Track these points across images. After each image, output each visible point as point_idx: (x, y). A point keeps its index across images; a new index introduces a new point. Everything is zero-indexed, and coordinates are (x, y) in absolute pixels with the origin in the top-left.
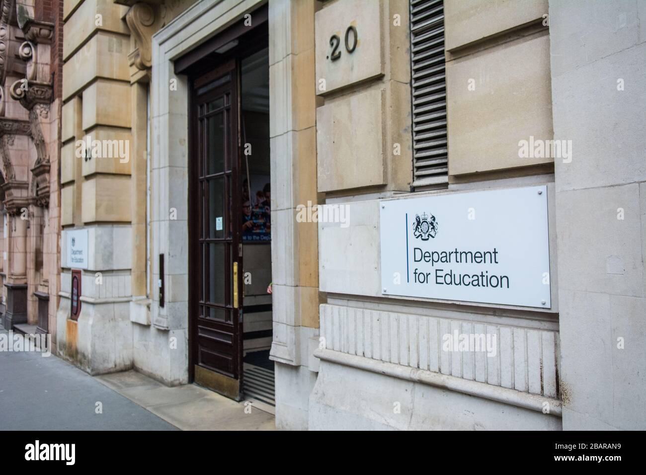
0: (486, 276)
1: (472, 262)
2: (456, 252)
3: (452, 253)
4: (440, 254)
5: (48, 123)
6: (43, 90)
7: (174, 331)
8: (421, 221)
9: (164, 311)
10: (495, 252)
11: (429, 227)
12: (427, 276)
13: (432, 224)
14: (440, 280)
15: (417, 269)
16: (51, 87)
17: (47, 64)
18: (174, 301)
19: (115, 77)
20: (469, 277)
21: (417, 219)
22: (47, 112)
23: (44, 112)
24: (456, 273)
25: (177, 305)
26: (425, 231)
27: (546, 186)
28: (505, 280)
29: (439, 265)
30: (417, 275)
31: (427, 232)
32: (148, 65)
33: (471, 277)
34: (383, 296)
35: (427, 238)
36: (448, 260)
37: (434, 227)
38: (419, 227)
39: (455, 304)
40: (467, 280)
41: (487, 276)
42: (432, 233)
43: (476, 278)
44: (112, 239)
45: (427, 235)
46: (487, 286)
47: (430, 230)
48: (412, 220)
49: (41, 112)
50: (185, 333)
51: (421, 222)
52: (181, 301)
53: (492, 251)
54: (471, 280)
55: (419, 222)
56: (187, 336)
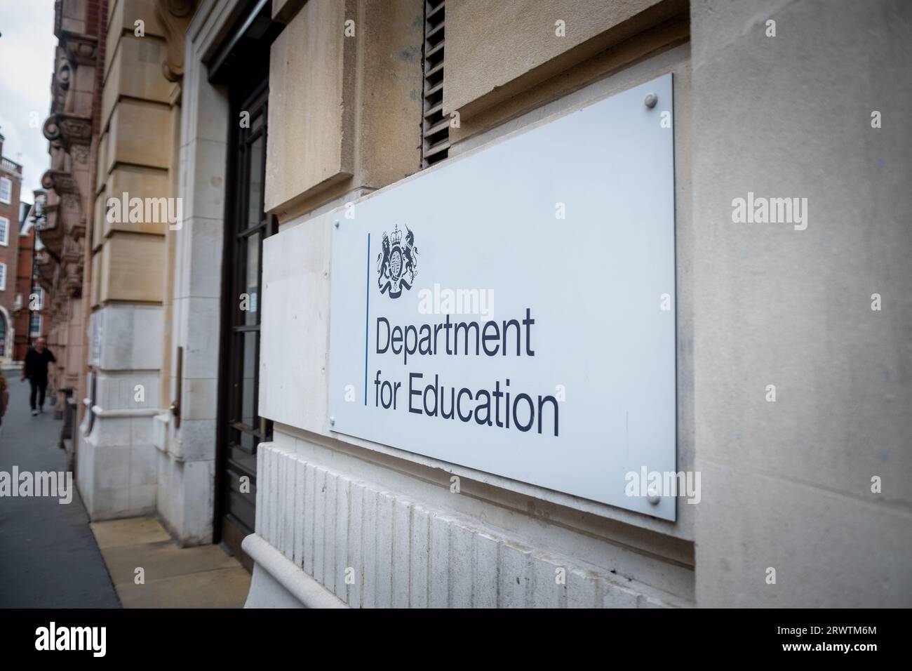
0: (505, 395)
1: (477, 354)
2: (448, 326)
3: (440, 327)
4: (418, 332)
5: (85, 171)
6: (79, 125)
7: (192, 463)
8: (391, 248)
9: (180, 433)
10: (529, 322)
11: (402, 262)
12: (396, 389)
13: (407, 252)
14: (418, 402)
15: (379, 372)
16: (89, 121)
17: (89, 92)
18: (193, 419)
19: (146, 96)
20: (471, 398)
21: (384, 245)
22: (86, 155)
23: (82, 156)
24: (446, 383)
25: (198, 424)
26: (395, 274)
27: (669, 76)
28: (548, 406)
29: (417, 362)
30: (380, 386)
31: (399, 276)
32: (178, 72)
33: (474, 396)
34: (330, 435)
35: (398, 290)
36: (432, 349)
37: (411, 260)
38: (387, 264)
39: (443, 470)
40: (467, 405)
41: (508, 394)
42: (407, 278)
43: (483, 399)
44: (131, 325)
45: (398, 282)
46: (508, 426)
47: (404, 270)
48: (378, 249)
49: (78, 155)
50: (209, 467)
51: (391, 250)
52: (205, 419)
53: (521, 318)
54: (474, 404)
55: (386, 250)
56: (213, 472)
